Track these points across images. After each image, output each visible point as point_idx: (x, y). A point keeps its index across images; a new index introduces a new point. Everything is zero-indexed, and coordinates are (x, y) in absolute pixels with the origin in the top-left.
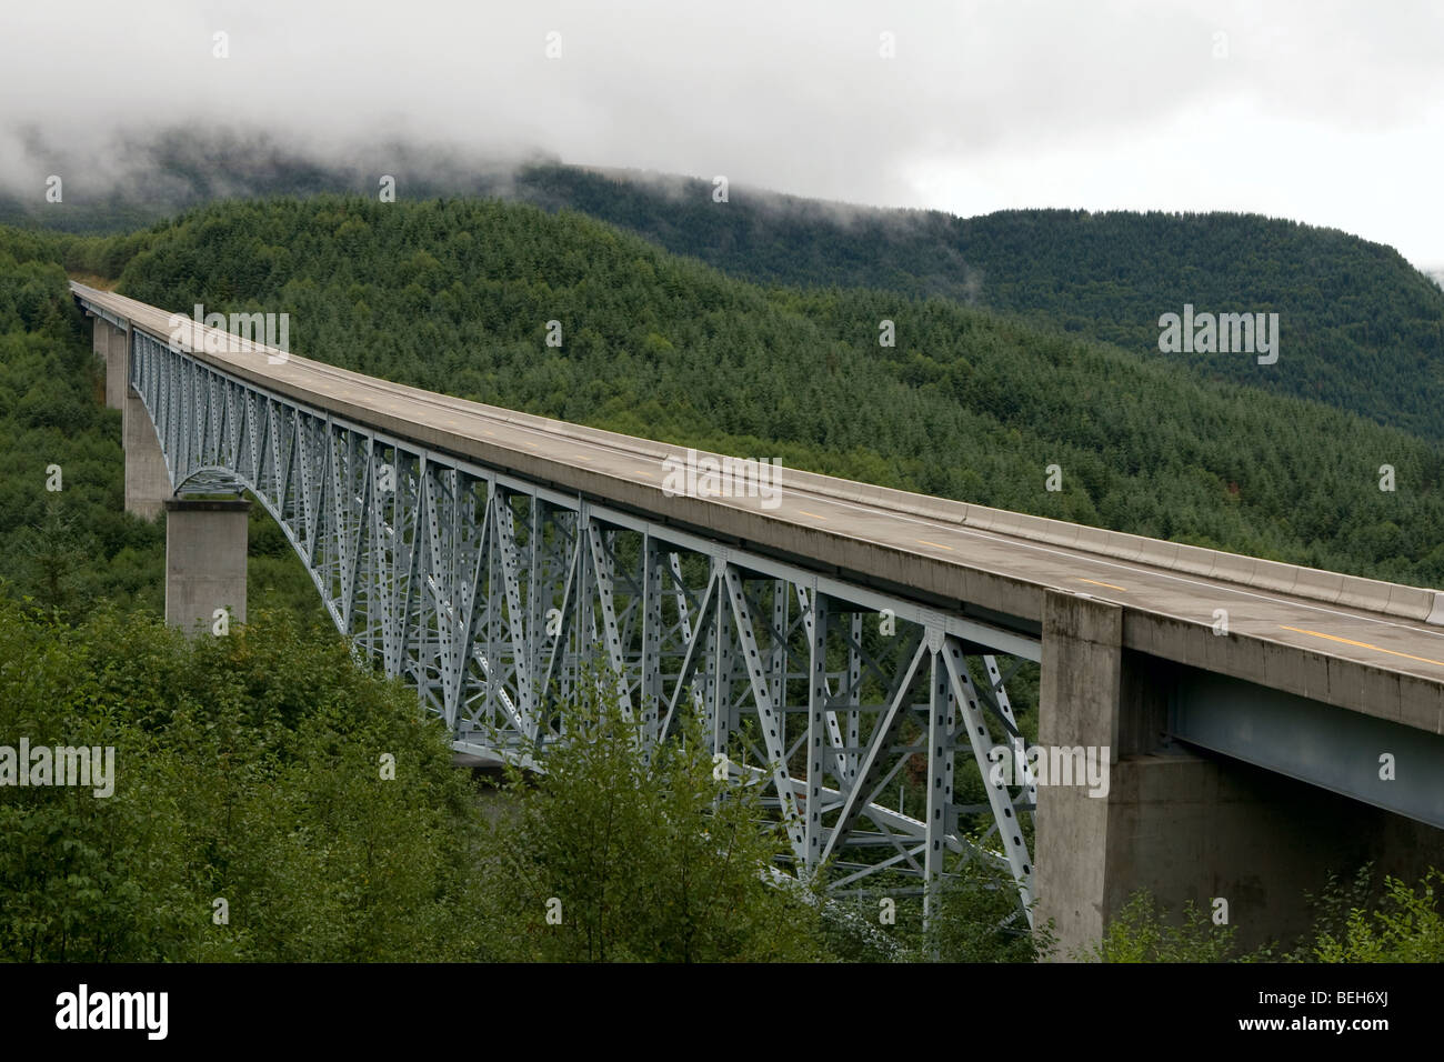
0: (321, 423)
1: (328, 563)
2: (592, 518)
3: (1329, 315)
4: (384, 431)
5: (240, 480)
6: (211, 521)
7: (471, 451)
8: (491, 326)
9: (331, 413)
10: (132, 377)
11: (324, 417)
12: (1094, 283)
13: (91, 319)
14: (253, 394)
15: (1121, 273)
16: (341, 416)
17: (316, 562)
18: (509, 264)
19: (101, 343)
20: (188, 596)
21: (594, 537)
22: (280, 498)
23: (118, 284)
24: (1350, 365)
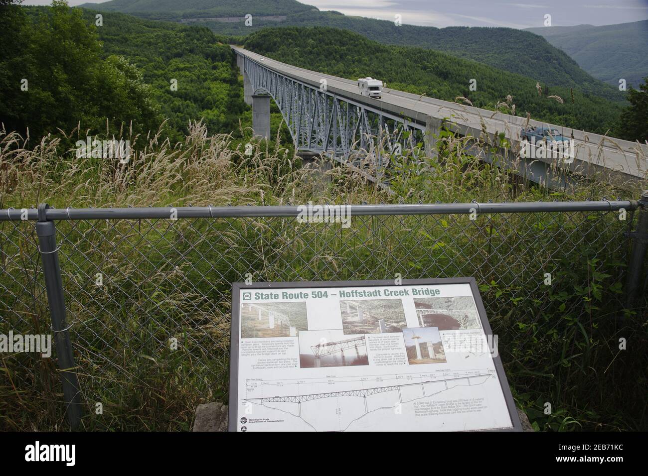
0: (282, 77)
1: (284, 109)
2: (337, 99)
3: (525, 53)
4: (295, 79)
5: (267, 91)
6: (262, 100)
7: (313, 84)
8: (326, 57)
9: (285, 75)
10: (245, 68)
11: (283, 76)
12: (470, 44)
13: (237, 54)
14: (269, 71)
15: (476, 42)
16: (286, 76)
17: (282, 109)
18: (331, 42)
19: (239, 59)
20: (257, 116)
21: (337, 103)
22: (275, 94)
23: (243, 46)
24: (529, 65)
